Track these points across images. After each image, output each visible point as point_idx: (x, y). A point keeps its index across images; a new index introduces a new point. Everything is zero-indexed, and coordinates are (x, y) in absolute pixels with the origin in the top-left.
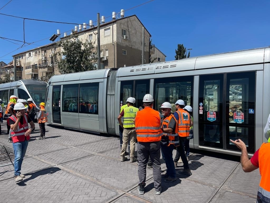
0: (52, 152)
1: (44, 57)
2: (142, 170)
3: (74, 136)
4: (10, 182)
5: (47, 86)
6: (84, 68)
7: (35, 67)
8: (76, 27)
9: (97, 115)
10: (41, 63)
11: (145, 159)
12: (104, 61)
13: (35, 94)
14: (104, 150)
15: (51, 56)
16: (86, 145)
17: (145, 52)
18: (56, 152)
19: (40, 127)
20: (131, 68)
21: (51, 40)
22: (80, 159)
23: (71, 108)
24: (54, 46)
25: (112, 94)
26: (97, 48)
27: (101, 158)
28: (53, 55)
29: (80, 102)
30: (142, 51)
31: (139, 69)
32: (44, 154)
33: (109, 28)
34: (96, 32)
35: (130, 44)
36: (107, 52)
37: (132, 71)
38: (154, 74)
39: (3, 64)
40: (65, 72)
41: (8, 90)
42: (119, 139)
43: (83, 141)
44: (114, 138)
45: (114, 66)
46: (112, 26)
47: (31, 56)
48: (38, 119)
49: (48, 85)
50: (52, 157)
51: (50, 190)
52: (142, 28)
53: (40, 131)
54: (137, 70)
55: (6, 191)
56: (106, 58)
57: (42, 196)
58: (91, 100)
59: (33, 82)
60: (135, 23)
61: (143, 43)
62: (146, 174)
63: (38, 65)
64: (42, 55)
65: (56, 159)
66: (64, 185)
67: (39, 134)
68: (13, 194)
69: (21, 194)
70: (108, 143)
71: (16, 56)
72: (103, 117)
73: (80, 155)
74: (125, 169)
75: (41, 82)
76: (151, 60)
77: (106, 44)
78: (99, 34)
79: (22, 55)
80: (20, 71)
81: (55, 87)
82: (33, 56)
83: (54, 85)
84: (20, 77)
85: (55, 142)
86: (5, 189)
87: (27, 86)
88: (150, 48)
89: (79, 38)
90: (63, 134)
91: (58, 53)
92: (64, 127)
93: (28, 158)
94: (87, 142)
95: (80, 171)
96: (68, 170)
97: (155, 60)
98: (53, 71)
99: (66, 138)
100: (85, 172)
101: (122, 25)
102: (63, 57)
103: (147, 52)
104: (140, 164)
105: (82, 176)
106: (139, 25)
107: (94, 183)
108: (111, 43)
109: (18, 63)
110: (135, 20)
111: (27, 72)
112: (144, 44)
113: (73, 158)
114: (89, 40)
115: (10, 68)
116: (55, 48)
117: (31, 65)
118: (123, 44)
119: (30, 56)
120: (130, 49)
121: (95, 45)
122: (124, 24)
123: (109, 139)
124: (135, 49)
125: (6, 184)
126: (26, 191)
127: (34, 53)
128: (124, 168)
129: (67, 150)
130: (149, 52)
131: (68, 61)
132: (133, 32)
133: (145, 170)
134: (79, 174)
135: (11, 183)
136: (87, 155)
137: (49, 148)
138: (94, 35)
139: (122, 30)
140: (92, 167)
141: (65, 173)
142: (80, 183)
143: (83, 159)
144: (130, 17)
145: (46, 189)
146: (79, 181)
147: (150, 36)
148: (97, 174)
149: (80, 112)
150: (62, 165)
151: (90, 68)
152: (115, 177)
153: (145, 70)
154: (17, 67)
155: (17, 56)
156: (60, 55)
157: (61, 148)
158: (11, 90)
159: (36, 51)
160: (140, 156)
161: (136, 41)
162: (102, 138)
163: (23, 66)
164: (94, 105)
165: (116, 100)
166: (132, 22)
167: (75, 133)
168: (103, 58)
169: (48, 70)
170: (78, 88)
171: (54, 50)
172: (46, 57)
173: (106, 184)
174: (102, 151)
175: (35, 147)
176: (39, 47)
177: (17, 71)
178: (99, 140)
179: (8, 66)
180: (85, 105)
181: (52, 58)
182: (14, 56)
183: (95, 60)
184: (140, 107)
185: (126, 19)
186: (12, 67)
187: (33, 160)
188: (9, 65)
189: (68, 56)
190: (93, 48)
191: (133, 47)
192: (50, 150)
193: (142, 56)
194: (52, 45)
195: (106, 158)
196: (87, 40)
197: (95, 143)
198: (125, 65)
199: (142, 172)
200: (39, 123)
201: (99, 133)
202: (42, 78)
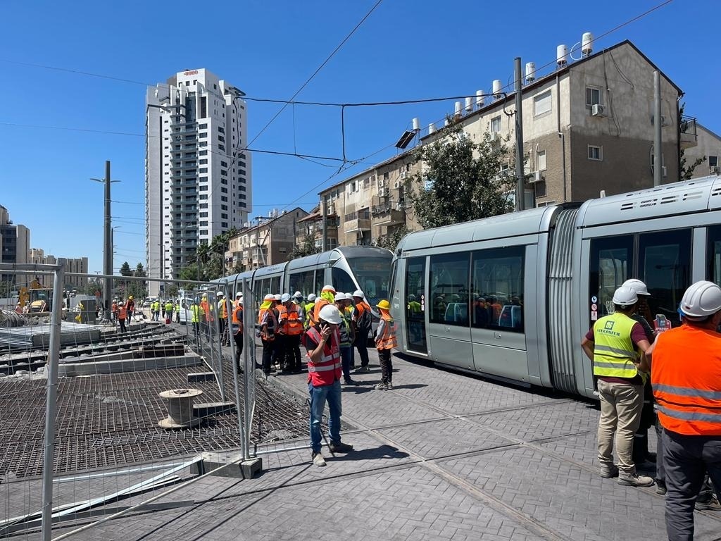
0: (411, 426)
1: (382, 190)
2: (680, 514)
3: (462, 388)
4: (324, 487)
5: (393, 260)
6: (479, 207)
7: (364, 214)
8: (457, 104)
9: (521, 336)
10: (377, 204)
11: (689, 484)
12: (533, 184)
13: (367, 278)
14: (547, 435)
15: (398, 187)
16: (493, 415)
17: (665, 144)
18: (421, 426)
19: (381, 360)
20: (623, 199)
21: (398, 146)
22: (482, 451)
23: (450, 315)
24: (405, 160)
25: (564, 276)
26: (515, 152)
27: (538, 456)
28: (403, 182)
29: (474, 297)
30: (653, 142)
31: (650, 201)
32: (392, 427)
33: (549, 93)
34: (512, 107)
35: (612, 126)
36: (543, 158)
37: (628, 207)
38: (707, 211)
39: (300, 214)
40: (433, 222)
41: (313, 271)
42: (588, 407)
43: (484, 404)
44: (572, 404)
45: (563, 194)
46: (556, 85)
47: (357, 189)
48: (377, 340)
49: (395, 257)
50: (412, 439)
51: (415, 523)
52: (653, 76)
53: (380, 368)
54: (645, 204)
55: (317, 510)
56: (540, 175)
57: (396, 537)
58: (502, 293)
59: (362, 251)
60: (628, 65)
61: (656, 119)
62: (693, 527)
63: (370, 210)
64: (379, 184)
65: (421, 445)
66: (446, 517)
67: (379, 377)
68: (331, 518)
69: (350, 522)
70: (556, 415)
71: (326, 194)
72: (538, 342)
73: (480, 442)
74: (616, 502)
75: (379, 250)
76: (686, 167)
77: (539, 138)
78: (519, 112)
79: (336, 189)
80: (334, 226)
81: (410, 261)
82: (361, 190)
83: (409, 256)
84: (335, 240)
85: (415, 401)
86: (314, 505)
87: (349, 260)
88: (679, 131)
89: (464, 134)
90: (431, 381)
91: (416, 175)
92: (433, 362)
93: (359, 433)
94: (495, 406)
95: (484, 486)
96: (454, 479)
97: (700, 163)
98: (403, 221)
99: (442, 390)
100: (497, 492)
101: (585, 75)
102: (428, 185)
103: (670, 143)
104: (672, 495)
105: (490, 500)
106: (640, 67)
107: (526, 528)
108: (554, 134)
109: (330, 208)
110: (627, 55)
111: (349, 228)
112: (661, 119)
113: (462, 448)
114: (493, 132)
115: (315, 222)
116: (408, 166)
117: (356, 210)
118: (591, 129)
119: (354, 190)
120: (614, 142)
121: (511, 144)
122: (592, 74)
123: (557, 406)
124: (628, 140)
125: (317, 491)
126: (360, 515)
127: (362, 183)
128: (615, 498)
129: (446, 423)
130: (676, 142)
131: (440, 194)
132: (622, 90)
133: (692, 517)
134: (481, 495)
135: (327, 491)
136: (499, 445)
137: (403, 413)
138: (504, 118)
139: (588, 90)
140: (515, 481)
141: (445, 486)
142: (487, 519)
143: (489, 452)
144: (611, 49)
145: (405, 520)
146: (483, 514)
147: (681, 93)
148: (532, 502)
149: (474, 326)
150: (437, 463)
151: (497, 207)
152: (588, 522)
153: (672, 201)
154: (329, 217)
155: (329, 192)
156: (419, 180)
157: (430, 417)
158: (317, 271)
159: (366, 177)
160: (672, 472)
161: (632, 114)
162: (537, 398)
163: (339, 214)
164: (513, 307)
165: (576, 293)
166: (618, 62)
167: (461, 380)
168: (532, 176)
169: (392, 219)
170: (467, 262)
171: (406, 171)
172: (388, 189)
173: (562, 536)
174: (540, 437)
175: (372, 409)
176: (372, 168)
177: (329, 228)
178: (527, 404)
179: (310, 216)
180: (486, 307)
181: (401, 189)
182: (321, 194)
183: (510, 185)
184: (660, 315)
185: (599, 57)
186: (319, 217)
187: (369, 441)
188: (312, 215)
189: (440, 181)
190: (506, 152)
191: (622, 135)
192: (405, 419)
193: (655, 158)
194: (402, 158)
195: (553, 459)
196: (487, 135)
197: (519, 413)
198: (603, 192)
199: (678, 521)
200: (379, 349)
201: (529, 386)
202: (379, 240)
